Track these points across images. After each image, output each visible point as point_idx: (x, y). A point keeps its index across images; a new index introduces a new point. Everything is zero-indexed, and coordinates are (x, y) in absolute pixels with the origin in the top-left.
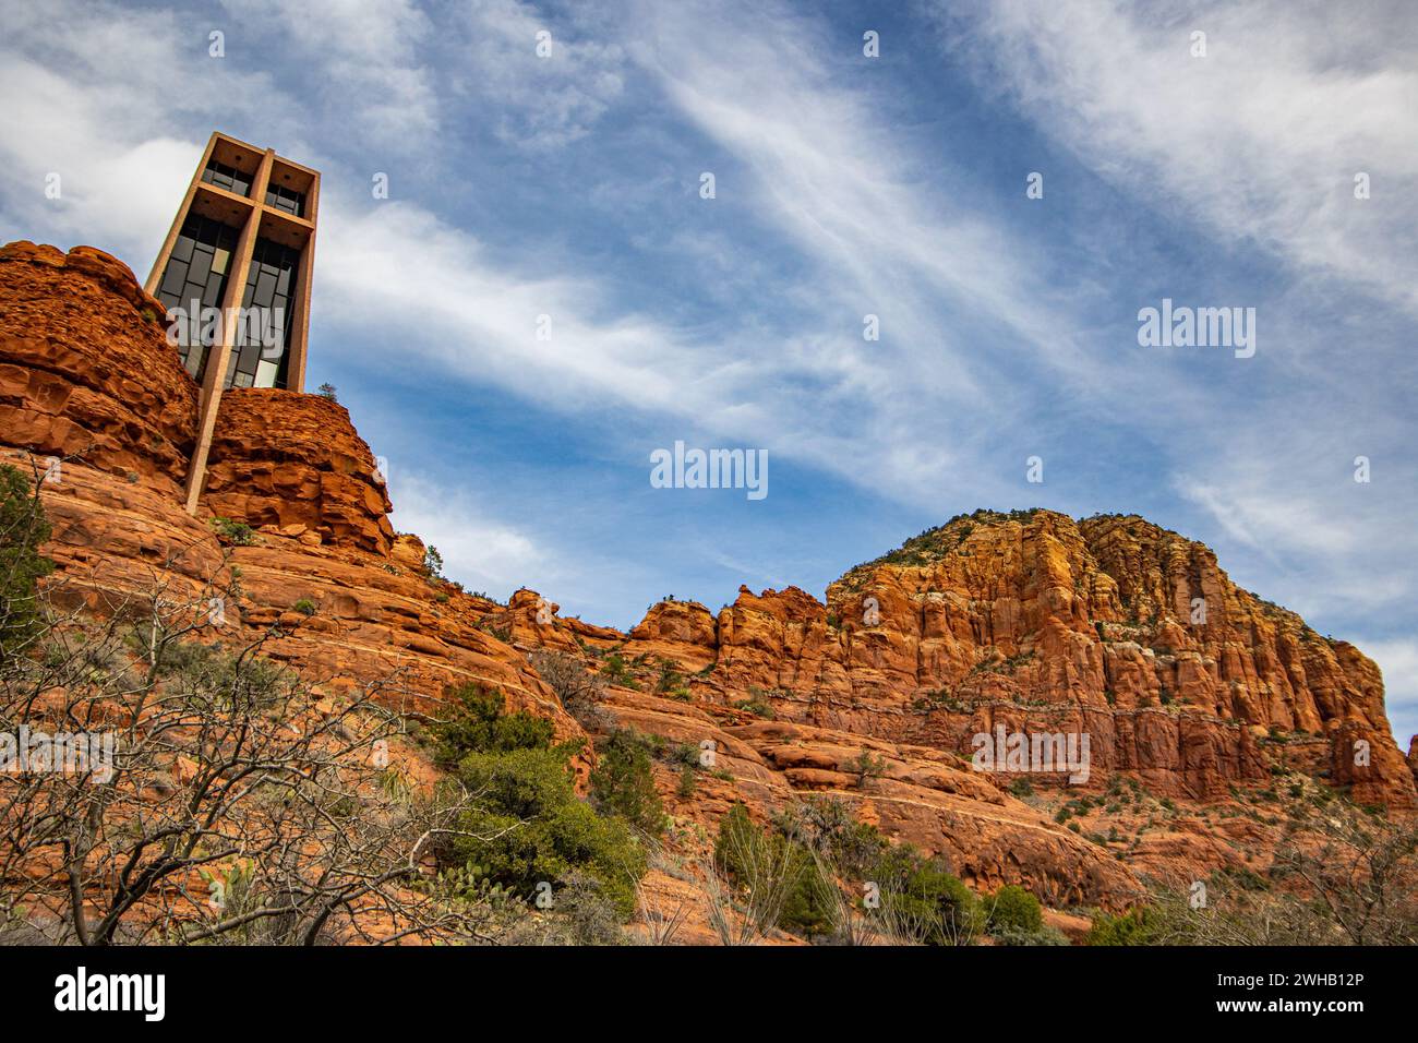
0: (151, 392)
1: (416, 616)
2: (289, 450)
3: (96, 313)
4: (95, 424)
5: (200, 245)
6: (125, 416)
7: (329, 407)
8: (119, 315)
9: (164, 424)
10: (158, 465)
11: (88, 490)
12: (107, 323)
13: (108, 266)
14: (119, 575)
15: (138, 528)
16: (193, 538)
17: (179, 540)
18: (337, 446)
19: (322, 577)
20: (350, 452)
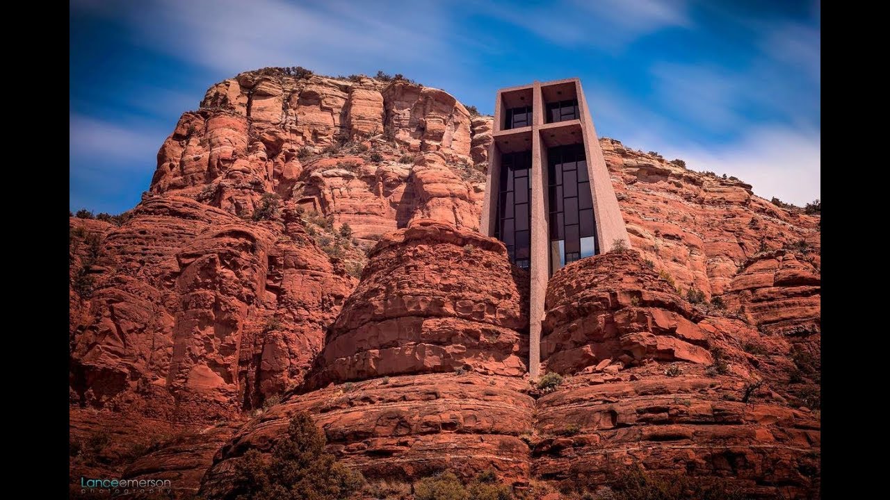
0: (480, 301)
1: (666, 410)
2: (587, 304)
3: (427, 264)
4: (444, 340)
5: (516, 172)
6: (461, 326)
7: (620, 257)
9: (501, 319)
10: (503, 351)
11: (414, 393)
12: (436, 267)
13: (427, 228)
14: (425, 448)
15: (440, 410)
16: (487, 403)
17: (473, 409)
18: (625, 286)
19: (597, 401)
20: (637, 287)
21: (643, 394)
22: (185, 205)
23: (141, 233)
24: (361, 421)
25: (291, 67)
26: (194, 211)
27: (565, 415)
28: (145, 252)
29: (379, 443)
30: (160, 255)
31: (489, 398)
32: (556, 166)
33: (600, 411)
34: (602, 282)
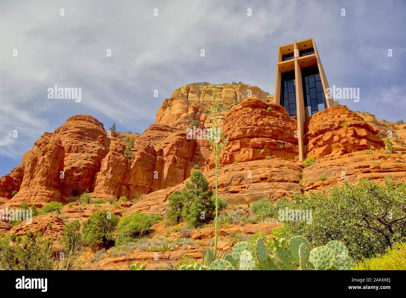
0: (275, 130)
1: (368, 167)
2: (324, 128)
3: (251, 116)
4: (260, 147)
5: (288, 81)
6: (268, 141)
7: (337, 108)
8: (258, 113)
10: (287, 151)
11: (248, 167)
12: (255, 117)
13: (251, 101)
14: (254, 189)
15: (260, 172)
16: (281, 169)
17: (274, 172)
18: (341, 119)
19: (333, 166)
20: (347, 119)
21: (355, 162)
22: (164, 126)
23: (148, 137)
24: (225, 179)
25: (202, 82)
26: (167, 128)
27: (318, 173)
28: (150, 143)
29: (232, 189)
30: (155, 144)
31: (281, 167)
32: (305, 77)
33: (335, 170)
34: (330, 118)
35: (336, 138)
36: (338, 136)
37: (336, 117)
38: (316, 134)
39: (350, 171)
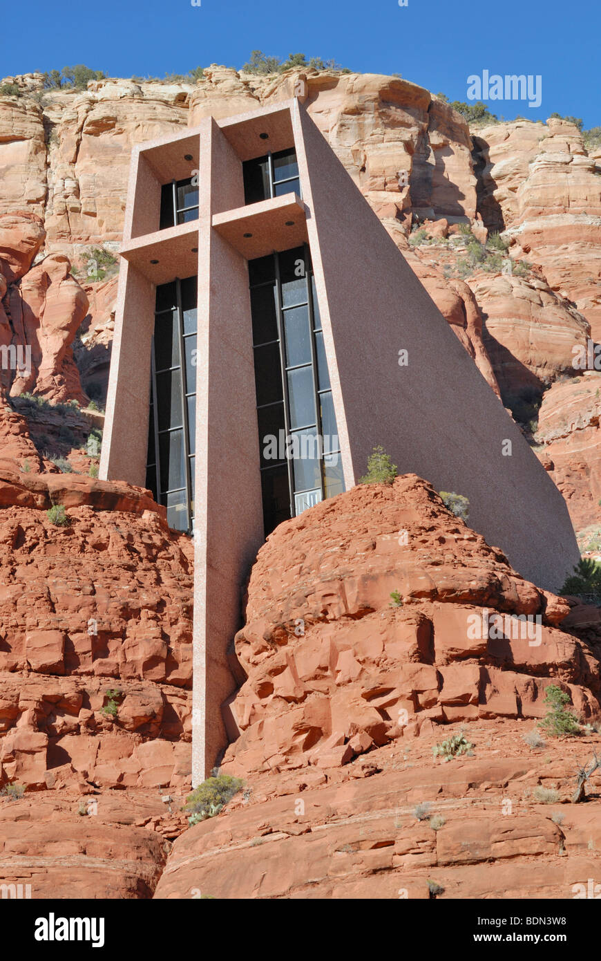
2: (298, 613)
18: (376, 563)
19: (271, 832)
20: (406, 562)
34: (331, 558)
35: (347, 665)
36: (350, 652)
37: (357, 547)
38: (280, 636)
39: (315, 866)
